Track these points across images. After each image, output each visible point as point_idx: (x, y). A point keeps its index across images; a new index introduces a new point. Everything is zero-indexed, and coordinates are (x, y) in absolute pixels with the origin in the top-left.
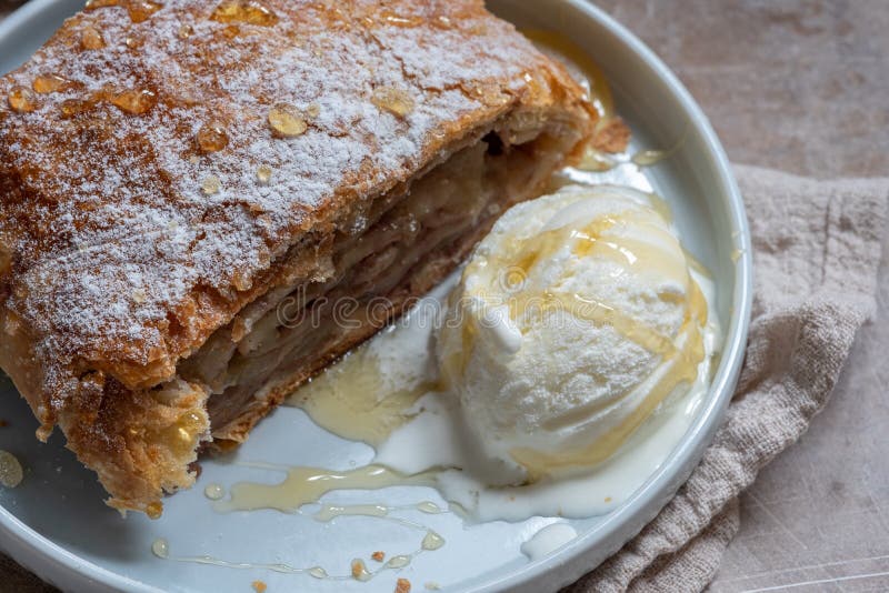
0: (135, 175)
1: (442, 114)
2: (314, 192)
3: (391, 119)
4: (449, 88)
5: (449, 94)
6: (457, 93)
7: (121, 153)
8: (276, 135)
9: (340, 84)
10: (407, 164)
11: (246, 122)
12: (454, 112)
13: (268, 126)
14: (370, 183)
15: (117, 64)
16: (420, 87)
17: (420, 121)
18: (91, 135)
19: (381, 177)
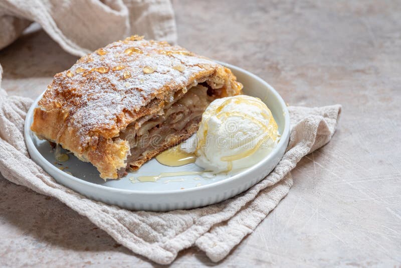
0: (105, 86)
1: (193, 71)
2: (157, 86)
3: (179, 72)
4: (195, 65)
5: (195, 67)
6: (197, 66)
7: (100, 82)
8: (145, 73)
9: (163, 63)
10: (184, 83)
11: (136, 71)
12: (196, 70)
13: (143, 71)
14: (173, 85)
15: (97, 64)
16: (187, 66)
17: (187, 72)
18: (91, 79)
19: (177, 84)
